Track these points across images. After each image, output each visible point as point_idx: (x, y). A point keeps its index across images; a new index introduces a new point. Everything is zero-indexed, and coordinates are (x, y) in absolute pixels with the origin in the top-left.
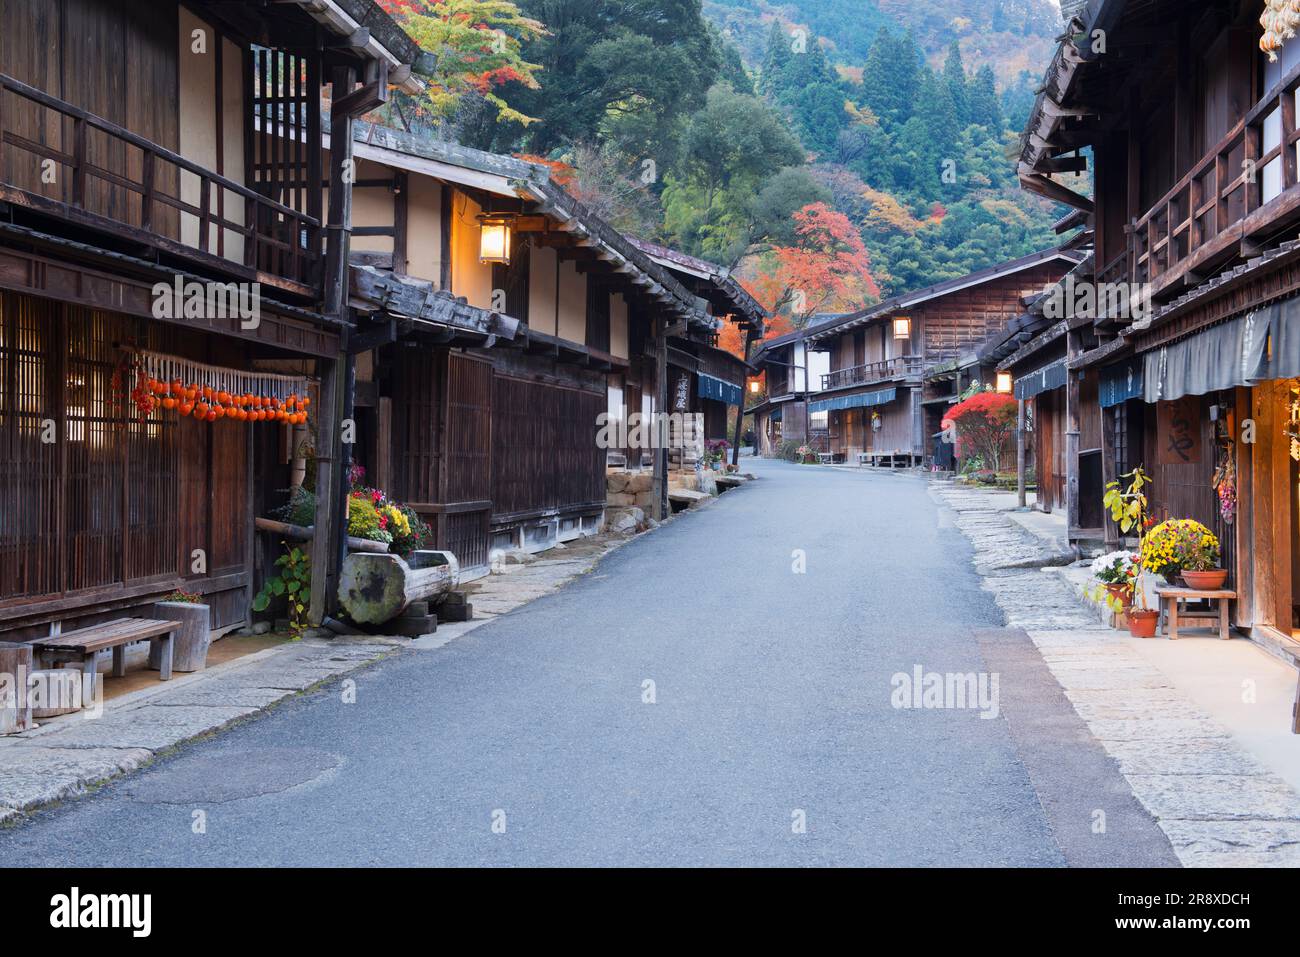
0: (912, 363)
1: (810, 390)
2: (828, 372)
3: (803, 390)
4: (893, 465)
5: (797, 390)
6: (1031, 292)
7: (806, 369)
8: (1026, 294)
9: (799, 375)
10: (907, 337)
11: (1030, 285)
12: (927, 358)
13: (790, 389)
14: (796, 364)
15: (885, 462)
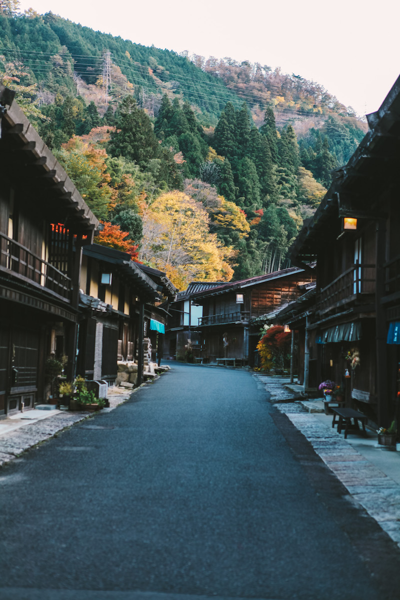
0: (245, 315)
1: (192, 325)
2: (202, 317)
3: (188, 325)
4: (234, 365)
5: (185, 325)
6: (303, 283)
7: (190, 314)
8: (301, 284)
9: (186, 317)
10: (243, 303)
11: (303, 279)
12: (252, 312)
13: (181, 324)
14: (185, 311)
15: (230, 363)
